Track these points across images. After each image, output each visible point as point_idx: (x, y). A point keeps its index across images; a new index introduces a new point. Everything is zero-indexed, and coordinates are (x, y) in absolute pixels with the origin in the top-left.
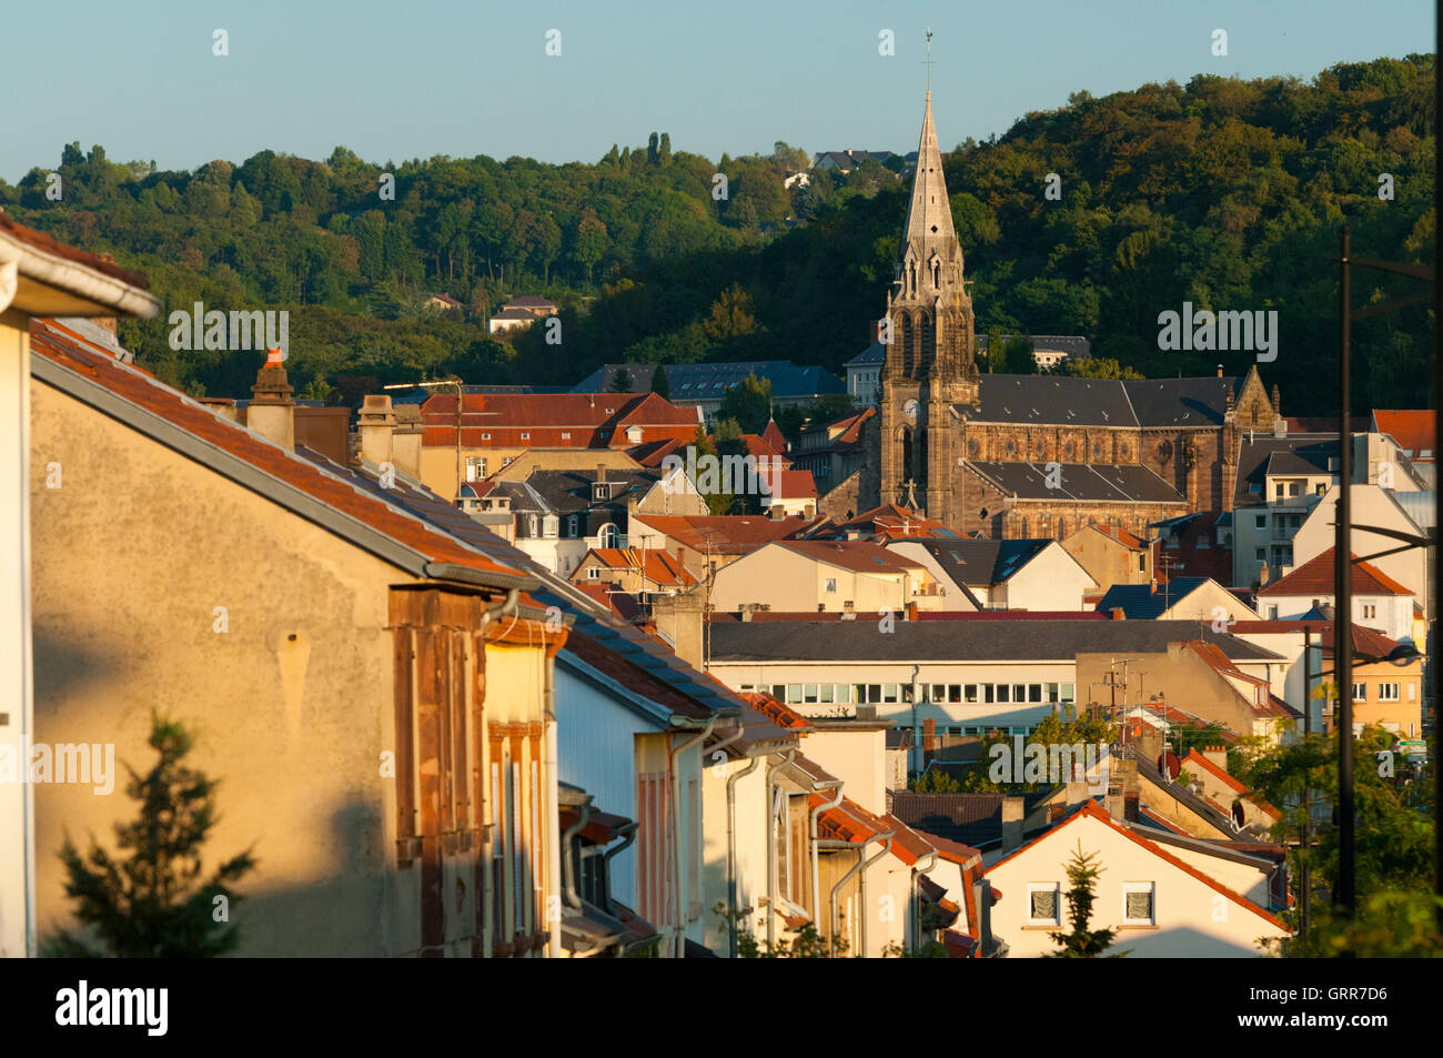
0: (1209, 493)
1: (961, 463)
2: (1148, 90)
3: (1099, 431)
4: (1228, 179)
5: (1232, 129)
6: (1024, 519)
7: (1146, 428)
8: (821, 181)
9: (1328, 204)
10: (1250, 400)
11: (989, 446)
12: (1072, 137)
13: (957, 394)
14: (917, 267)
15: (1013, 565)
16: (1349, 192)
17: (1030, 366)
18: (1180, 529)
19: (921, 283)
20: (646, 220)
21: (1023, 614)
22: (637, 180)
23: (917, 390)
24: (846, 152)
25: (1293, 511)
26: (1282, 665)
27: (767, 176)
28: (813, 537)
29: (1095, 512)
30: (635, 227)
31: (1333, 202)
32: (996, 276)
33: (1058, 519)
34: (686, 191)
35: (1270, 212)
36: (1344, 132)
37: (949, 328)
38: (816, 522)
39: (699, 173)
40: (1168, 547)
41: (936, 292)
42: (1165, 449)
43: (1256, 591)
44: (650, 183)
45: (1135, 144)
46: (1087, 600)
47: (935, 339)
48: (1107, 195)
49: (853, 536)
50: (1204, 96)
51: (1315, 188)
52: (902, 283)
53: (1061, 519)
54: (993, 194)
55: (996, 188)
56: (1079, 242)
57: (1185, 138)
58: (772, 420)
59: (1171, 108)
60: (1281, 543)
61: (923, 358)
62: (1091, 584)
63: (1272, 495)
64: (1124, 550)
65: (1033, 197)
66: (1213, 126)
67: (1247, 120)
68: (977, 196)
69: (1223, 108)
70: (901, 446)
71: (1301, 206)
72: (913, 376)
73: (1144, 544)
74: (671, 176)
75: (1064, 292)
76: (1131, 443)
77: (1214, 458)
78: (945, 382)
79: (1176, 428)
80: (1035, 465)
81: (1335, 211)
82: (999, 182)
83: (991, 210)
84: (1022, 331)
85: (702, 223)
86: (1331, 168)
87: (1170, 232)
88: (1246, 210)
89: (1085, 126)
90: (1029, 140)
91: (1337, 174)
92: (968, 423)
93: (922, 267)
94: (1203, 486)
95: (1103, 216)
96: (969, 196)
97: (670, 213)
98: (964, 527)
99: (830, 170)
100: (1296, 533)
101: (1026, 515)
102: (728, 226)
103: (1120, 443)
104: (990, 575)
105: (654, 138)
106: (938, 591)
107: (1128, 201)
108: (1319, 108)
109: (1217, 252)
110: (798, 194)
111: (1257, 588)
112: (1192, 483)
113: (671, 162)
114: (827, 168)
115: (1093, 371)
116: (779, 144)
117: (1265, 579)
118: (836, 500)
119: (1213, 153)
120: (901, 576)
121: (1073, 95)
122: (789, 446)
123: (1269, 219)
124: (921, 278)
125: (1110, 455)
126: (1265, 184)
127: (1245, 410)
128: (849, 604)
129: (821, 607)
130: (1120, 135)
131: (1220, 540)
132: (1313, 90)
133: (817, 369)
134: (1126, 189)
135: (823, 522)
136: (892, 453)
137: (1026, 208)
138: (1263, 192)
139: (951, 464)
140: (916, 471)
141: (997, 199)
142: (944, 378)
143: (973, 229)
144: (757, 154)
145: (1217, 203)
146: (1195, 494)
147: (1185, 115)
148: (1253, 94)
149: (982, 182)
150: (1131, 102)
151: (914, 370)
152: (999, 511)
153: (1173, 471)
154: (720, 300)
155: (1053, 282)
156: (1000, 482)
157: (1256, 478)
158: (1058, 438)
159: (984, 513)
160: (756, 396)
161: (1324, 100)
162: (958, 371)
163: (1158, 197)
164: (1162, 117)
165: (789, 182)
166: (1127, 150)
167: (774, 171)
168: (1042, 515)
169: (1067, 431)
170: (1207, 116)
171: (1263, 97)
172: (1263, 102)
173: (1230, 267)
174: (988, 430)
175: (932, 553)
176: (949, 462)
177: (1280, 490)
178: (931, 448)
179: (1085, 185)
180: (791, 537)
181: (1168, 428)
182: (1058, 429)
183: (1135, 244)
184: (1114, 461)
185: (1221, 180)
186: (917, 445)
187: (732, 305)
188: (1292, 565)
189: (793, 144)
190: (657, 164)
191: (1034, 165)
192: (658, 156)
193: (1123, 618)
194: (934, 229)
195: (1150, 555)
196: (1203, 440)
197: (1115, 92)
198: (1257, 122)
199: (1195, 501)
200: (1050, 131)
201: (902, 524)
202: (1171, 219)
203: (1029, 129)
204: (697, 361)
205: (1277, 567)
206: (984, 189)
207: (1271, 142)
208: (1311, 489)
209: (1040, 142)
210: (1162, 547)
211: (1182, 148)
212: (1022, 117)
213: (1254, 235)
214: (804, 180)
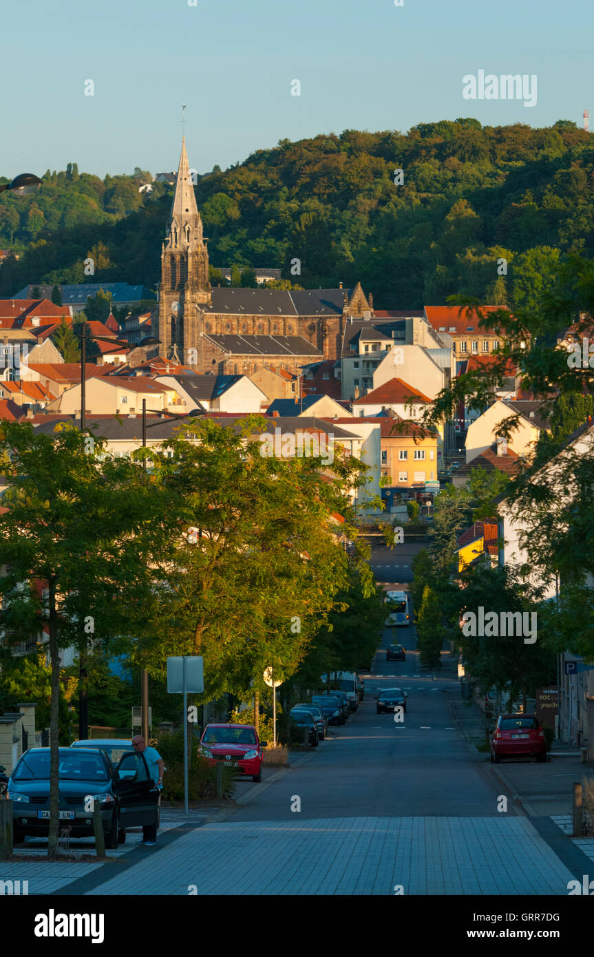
0: (335, 351)
1: (201, 334)
2: (319, 138)
3: (276, 318)
4: (361, 185)
5: (363, 158)
6: (236, 365)
7: (301, 316)
8: (158, 188)
9: (414, 198)
10: (357, 301)
11: (217, 326)
12: (279, 163)
13: (200, 298)
14: (178, 231)
15: (222, 389)
16: (425, 192)
17: (253, 284)
18: (315, 369)
19: (180, 239)
20: (65, 209)
21: (225, 414)
22: (60, 188)
23: (178, 296)
24: (172, 173)
25: (373, 359)
26: (359, 441)
27: (130, 186)
28: (119, 375)
29: (274, 361)
30: (59, 213)
31: (416, 197)
32: (238, 237)
33: (253, 365)
34: (86, 194)
35: (382, 202)
36: (423, 160)
37: (195, 263)
38: (120, 367)
39: (94, 184)
40: (307, 379)
41: (188, 244)
42: (312, 327)
43: (352, 402)
44: (67, 190)
45: (312, 167)
46: (262, 407)
47: (187, 269)
48: (297, 194)
49: (139, 374)
50: (349, 141)
51: (407, 189)
52: (170, 239)
53: (255, 365)
54: (236, 193)
55: (238, 190)
56: (281, 219)
57: (338, 163)
58: (111, 314)
59: (332, 147)
60: (367, 376)
61: (181, 279)
62: (264, 399)
63: (362, 351)
64: (283, 380)
65: (258, 195)
66: (353, 157)
67: (371, 153)
68: (228, 194)
69: (359, 147)
70: (170, 326)
71: (399, 199)
72: (176, 289)
73: (294, 378)
74: (79, 186)
75: (274, 246)
76: (293, 324)
77: (338, 332)
78: (193, 292)
79: (316, 316)
80: (242, 336)
81: (417, 201)
82: (240, 187)
83: (235, 202)
84: (250, 266)
85: (95, 211)
86: (415, 179)
87: (329, 213)
88: (369, 202)
89: (286, 157)
90: (256, 164)
91: (418, 182)
92: (205, 314)
93: (180, 231)
94: (332, 347)
95: (294, 205)
96: (223, 195)
97: (78, 206)
98: (203, 369)
99: (163, 182)
100: (374, 371)
101: (235, 361)
102: (109, 212)
103: (287, 324)
104: (211, 394)
105: (69, 166)
106: (182, 403)
107: (308, 196)
108: (409, 147)
109: (355, 224)
110: (146, 196)
111: (353, 401)
112: (326, 345)
113: (79, 178)
114: (161, 181)
115: (277, 286)
116: (137, 169)
117: (357, 395)
118: (135, 355)
119: (352, 171)
120: (162, 395)
121: (280, 141)
122: (120, 327)
123: (382, 206)
124: (180, 236)
125: (282, 331)
126: (380, 188)
127: (354, 306)
128: (132, 409)
129: (118, 411)
130: (304, 162)
131: (336, 375)
132: (406, 137)
133: (141, 287)
134: (308, 190)
135: (124, 366)
136: (165, 331)
137: (254, 201)
138: (379, 192)
139: (196, 336)
140: (177, 339)
141: (239, 197)
142: (192, 290)
143: (225, 212)
144: (124, 174)
145: (353, 197)
146: (328, 351)
147: (339, 151)
148: (374, 140)
149: (231, 187)
150: (311, 144)
151: (177, 286)
152: (222, 360)
153: (316, 339)
154: (91, 251)
155: (268, 240)
156: (222, 345)
157: (355, 342)
158: (254, 321)
159: (214, 362)
160: (104, 300)
161: (412, 143)
162: (200, 286)
163: (323, 194)
164: (326, 152)
165: (141, 189)
166: (308, 169)
167: (133, 183)
168: (245, 362)
169: (259, 318)
170: (351, 152)
171: (380, 141)
172: (380, 144)
173: (362, 232)
174: (216, 317)
175: (179, 382)
176: (195, 333)
177: (367, 348)
178: (185, 327)
179: (285, 188)
180: (107, 374)
181: (313, 316)
182: (254, 317)
183: (305, 219)
184: (284, 334)
185: (357, 186)
186: (178, 325)
187: (98, 253)
188: (372, 388)
189: (144, 169)
190: (72, 180)
191: (259, 178)
192: (72, 176)
193: (278, 416)
194: (187, 210)
195: (298, 383)
196: (331, 322)
197: (302, 139)
198: (376, 155)
199: (327, 355)
200: (268, 160)
201: (165, 367)
202: (329, 206)
203: (257, 159)
204: (79, 283)
205: (364, 389)
206: (232, 191)
207: (383, 165)
208: (383, 348)
209: (262, 166)
210: (304, 379)
211: (337, 168)
212: (253, 153)
213: (374, 214)
214: (149, 187)
